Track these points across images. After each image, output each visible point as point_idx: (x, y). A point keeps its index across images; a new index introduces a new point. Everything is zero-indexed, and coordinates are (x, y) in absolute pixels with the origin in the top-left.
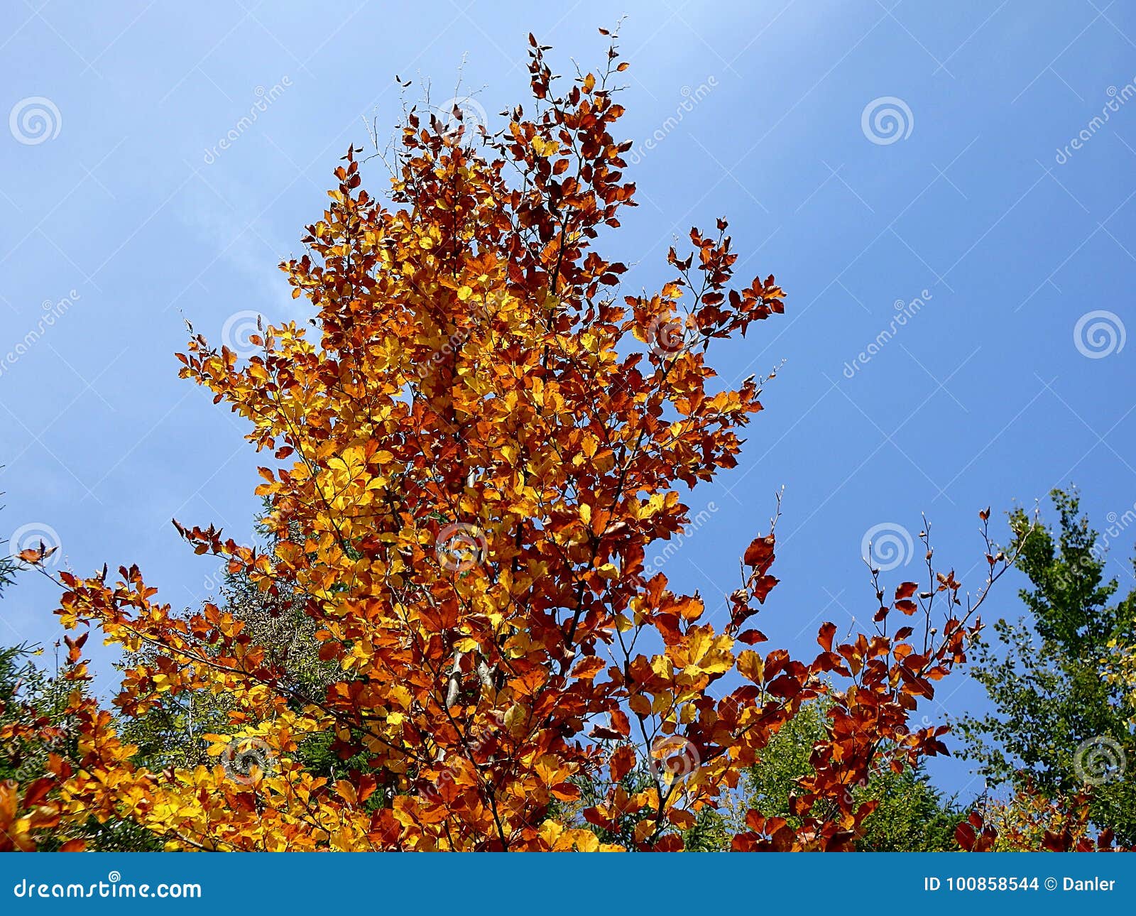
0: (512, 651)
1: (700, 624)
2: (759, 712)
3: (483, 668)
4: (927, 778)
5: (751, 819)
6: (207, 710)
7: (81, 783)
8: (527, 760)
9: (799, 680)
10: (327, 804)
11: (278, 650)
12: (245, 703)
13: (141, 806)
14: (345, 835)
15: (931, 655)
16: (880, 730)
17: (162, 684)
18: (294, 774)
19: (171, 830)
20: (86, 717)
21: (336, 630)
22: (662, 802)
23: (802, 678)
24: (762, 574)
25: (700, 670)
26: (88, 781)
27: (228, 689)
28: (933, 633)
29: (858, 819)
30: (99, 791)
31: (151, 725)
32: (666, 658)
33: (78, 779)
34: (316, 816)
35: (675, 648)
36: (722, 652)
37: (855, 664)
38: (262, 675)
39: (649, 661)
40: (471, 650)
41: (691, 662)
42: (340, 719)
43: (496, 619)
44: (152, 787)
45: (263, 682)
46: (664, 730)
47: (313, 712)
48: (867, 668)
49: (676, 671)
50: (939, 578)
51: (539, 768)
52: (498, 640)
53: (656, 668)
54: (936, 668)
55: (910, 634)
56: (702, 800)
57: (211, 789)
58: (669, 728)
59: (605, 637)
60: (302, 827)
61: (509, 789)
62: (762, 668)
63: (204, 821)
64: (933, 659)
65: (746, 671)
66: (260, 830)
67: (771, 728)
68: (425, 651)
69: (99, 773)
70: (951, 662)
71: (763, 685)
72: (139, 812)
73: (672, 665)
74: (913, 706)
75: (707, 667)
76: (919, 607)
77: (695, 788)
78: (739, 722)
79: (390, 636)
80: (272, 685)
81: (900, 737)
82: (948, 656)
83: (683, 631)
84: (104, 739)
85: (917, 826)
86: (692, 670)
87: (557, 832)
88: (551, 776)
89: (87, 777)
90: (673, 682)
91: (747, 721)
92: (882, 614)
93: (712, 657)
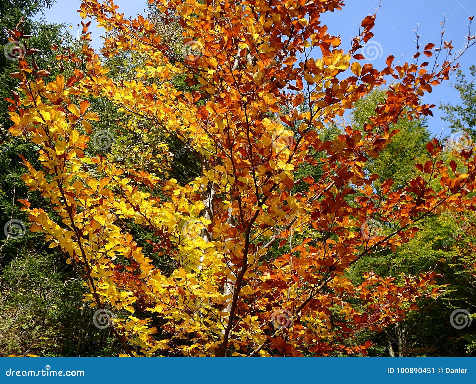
0: (261, 50)
1: (338, 49)
2: (356, 87)
3: (249, 56)
4: (427, 126)
5: (347, 130)
6: (137, 60)
7: (87, 81)
8: (260, 94)
9: (375, 77)
10: (182, 102)
11: (167, 39)
12: (152, 58)
13: (109, 93)
14: (188, 114)
15: (434, 75)
16: (406, 102)
17: (120, 46)
18: (169, 89)
19: (121, 103)
20: (90, 56)
21: (191, 33)
22: (312, 117)
23: (376, 76)
24: (368, 31)
25: (335, 67)
26: (90, 81)
27: (146, 52)
28: (437, 66)
29: (390, 136)
30: (94, 85)
31: (114, 63)
32: (322, 61)
33: (86, 79)
34: (177, 106)
35: (326, 57)
36: (345, 61)
37: (401, 74)
38: (159, 48)
39: (315, 61)
40: (245, 48)
41: (332, 63)
42: (190, 69)
43: (256, 36)
44: (114, 86)
45: (160, 50)
46: (317, 90)
47: (179, 65)
48: (406, 76)
49: (325, 67)
50: (445, 43)
51: (265, 98)
52: (256, 45)
53: (317, 65)
54: (435, 81)
55: (427, 65)
56: (328, 119)
57: (137, 90)
58: (319, 89)
59: (300, 49)
60: (171, 109)
61: (252, 104)
62: (361, 70)
63: (134, 102)
64: (434, 77)
65: (354, 71)
66: (155, 108)
67: (360, 95)
68: (225, 45)
69: (94, 78)
70: (442, 79)
71: (360, 77)
72: (109, 95)
73: (324, 64)
74: (422, 94)
75: (338, 66)
76: (433, 55)
77: (326, 114)
78: (348, 90)
79: (211, 37)
80: (164, 52)
81: (414, 106)
82: (442, 76)
83: (331, 51)
84: (96, 65)
85: (419, 144)
86: (332, 67)
87: (269, 123)
88: (269, 101)
89: (90, 79)
90: (323, 71)
91: (351, 90)
92: (418, 55)
93: (341, 63)
